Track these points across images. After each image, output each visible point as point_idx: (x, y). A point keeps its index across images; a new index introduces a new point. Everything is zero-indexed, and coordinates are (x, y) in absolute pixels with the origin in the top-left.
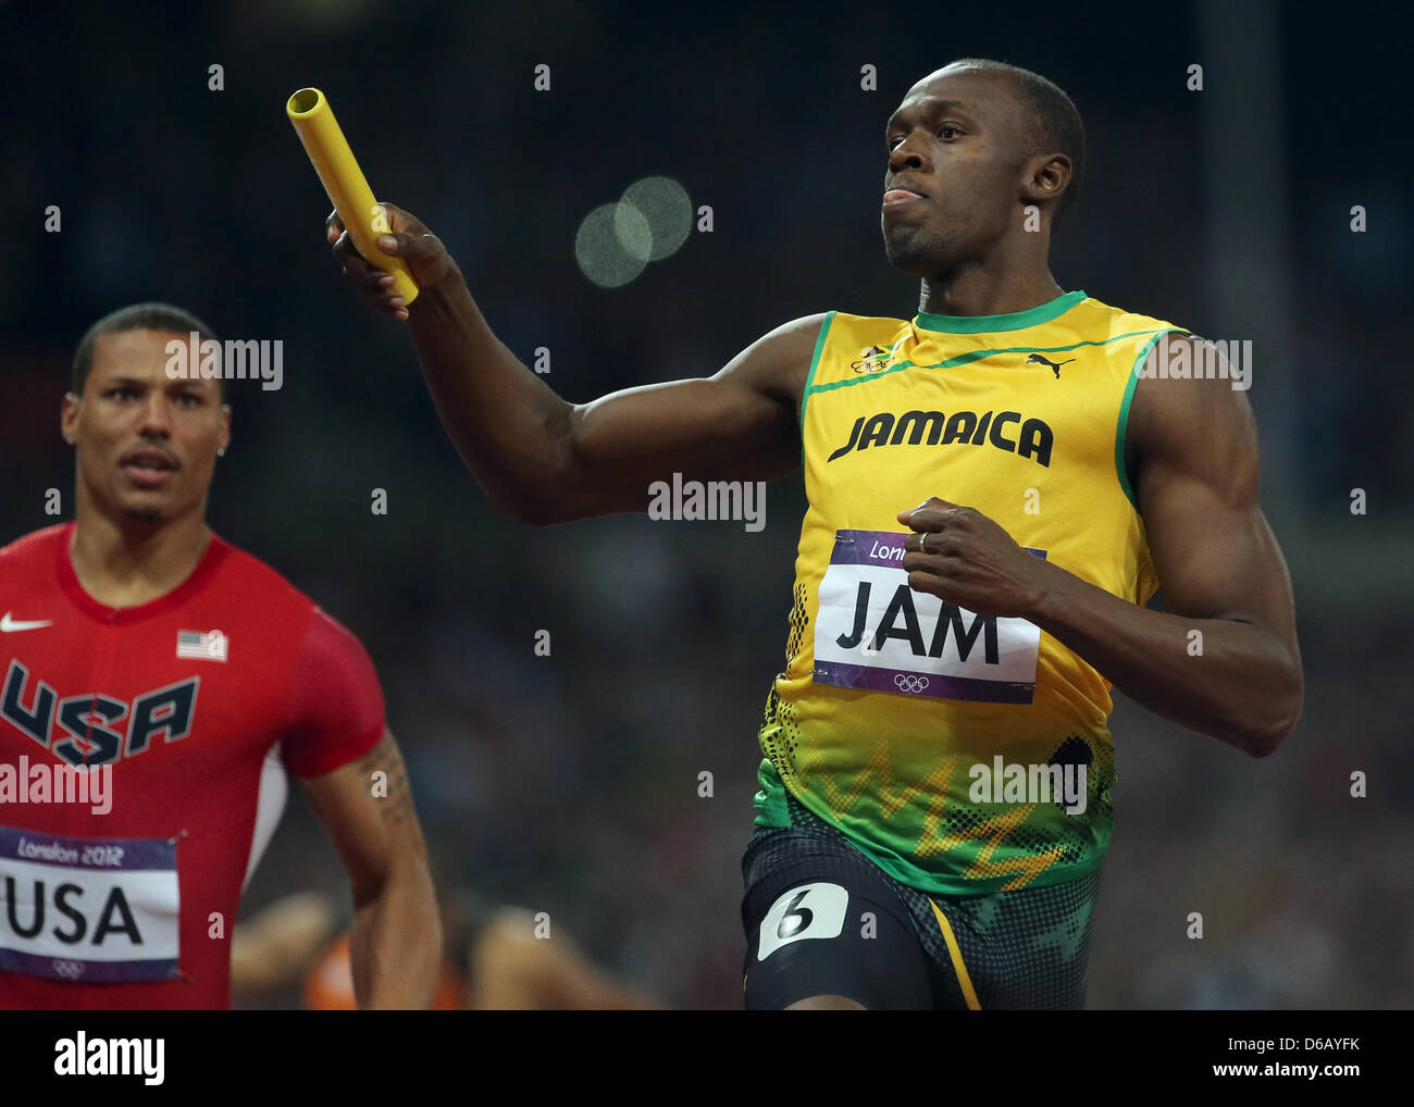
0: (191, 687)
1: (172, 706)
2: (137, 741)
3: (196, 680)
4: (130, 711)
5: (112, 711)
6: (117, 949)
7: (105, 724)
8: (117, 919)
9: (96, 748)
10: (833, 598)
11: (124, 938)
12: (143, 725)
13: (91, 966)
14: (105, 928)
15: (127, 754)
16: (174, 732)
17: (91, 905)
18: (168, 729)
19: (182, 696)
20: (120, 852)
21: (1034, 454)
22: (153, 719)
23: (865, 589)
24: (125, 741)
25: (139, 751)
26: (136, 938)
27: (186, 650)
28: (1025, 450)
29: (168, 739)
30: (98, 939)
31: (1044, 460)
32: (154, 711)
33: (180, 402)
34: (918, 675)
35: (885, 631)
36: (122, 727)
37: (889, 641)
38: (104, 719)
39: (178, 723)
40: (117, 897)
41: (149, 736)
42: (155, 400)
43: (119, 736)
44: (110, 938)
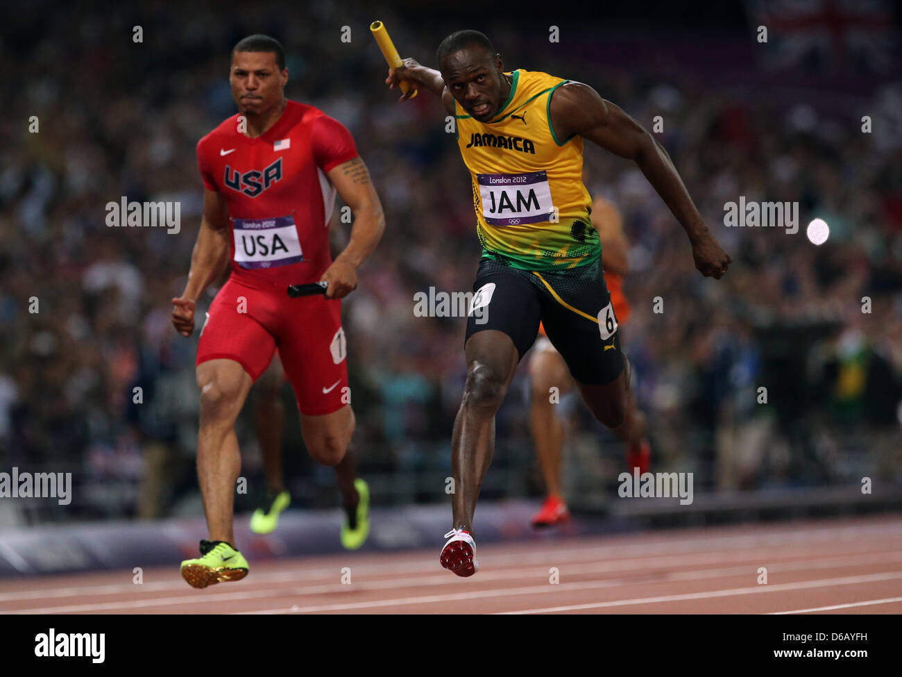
0: (279, 162)
1: (275, 170)
2: (267, 185)
3: (281, 158)
4: (263, 174)
5: (257, 175)
6: (280, 255)
7: (256, 180)
8: (278, 244)
9: (255, 189)
10: (485, 196)
11: (282, 251)
12: (267, 179)
13: (273, 263)
14: (274, 248)
15: (265, 189)
16: (278, 179)
17: (268, 241)
18: (275, 178)
19: (278, 165)
20: (274, 222)
21: (529, 151)
22: (270, 176)
23: (492, 193)
24: (263, 184)
25: (268, 187)
26: (286, 250)
27: (277, 148)
28: (526, 150)
29: (276, 181)
30: (273, 253)
31: (533, 152)
32: (270, 172)
33: (261, 76)
34: (516, 218)
35: (501, 207)
36: (261, 180)
37: (504, 210)
38: (255, 178)
39: (278, 175)
40: (276, 237)
41: (270, 181)
42: (251, 77)
43: (260, 183)
44: (277, 252)
